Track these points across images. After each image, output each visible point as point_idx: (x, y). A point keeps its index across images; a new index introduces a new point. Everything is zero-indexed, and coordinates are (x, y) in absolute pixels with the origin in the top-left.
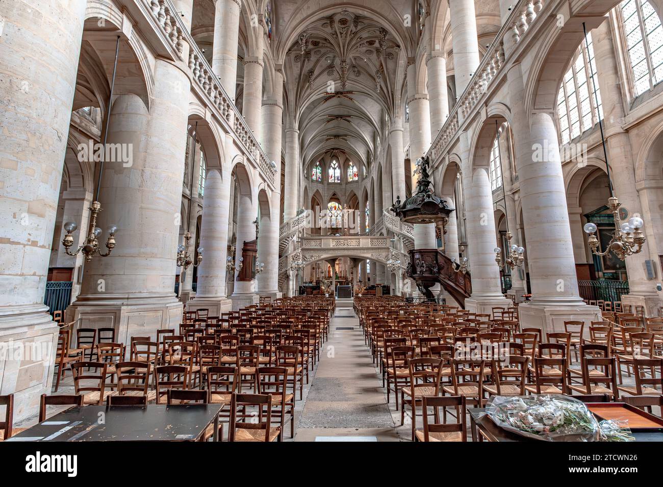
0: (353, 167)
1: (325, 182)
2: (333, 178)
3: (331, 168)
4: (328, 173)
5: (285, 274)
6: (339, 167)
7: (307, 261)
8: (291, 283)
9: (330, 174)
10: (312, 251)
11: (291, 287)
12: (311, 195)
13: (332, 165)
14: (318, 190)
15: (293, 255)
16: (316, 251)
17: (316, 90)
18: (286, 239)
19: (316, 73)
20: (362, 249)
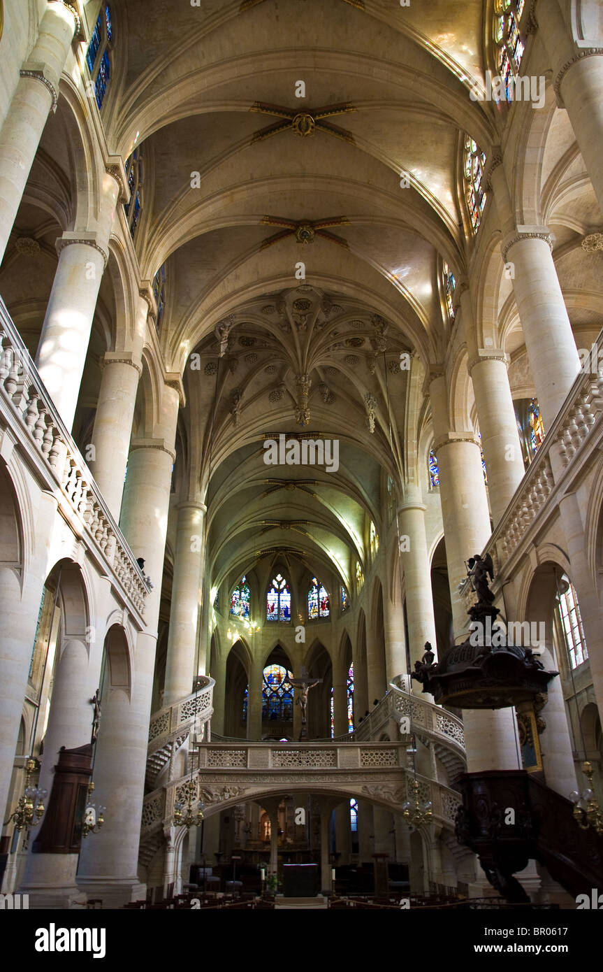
0: (318, 588)
2: (276, 611)
3: (273, 590)
5: (158, 833)
6: (289, 588)
7: (212, 802)
8: (171, 856)
9: (270, 603)
10: (225, 779)
11: (171, 867)
12: (226, 648)
13: (275, 583)
14: (242, 637)
15: (180, 785)
16: (234, 777)
17: (245, 428)
18: (165, 748)
19: (247, 395)
20: (342, 774)
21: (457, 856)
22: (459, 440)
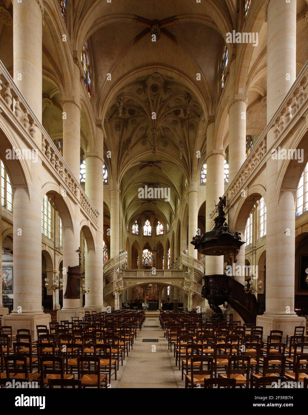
0: (160, 224)
1: (141, 235)
2: (146, 232)
3: (145, 225)
4: (143, 229)
5: (112, 295)
6: (151, 225)
7: (127, 286)
8: (116, 301)
9: (144, 230)
10: (130, 280)
11: (116, 303)
12: (131, 244)
13: (146, 223)
14: (136, 240)
15: (117, 281)
16: (133, 279)
17: (133, 157)
18: (112, 271)
19: (133, 141)
20: (166, 279)
21: (198, 301)
22: (217, 154)
